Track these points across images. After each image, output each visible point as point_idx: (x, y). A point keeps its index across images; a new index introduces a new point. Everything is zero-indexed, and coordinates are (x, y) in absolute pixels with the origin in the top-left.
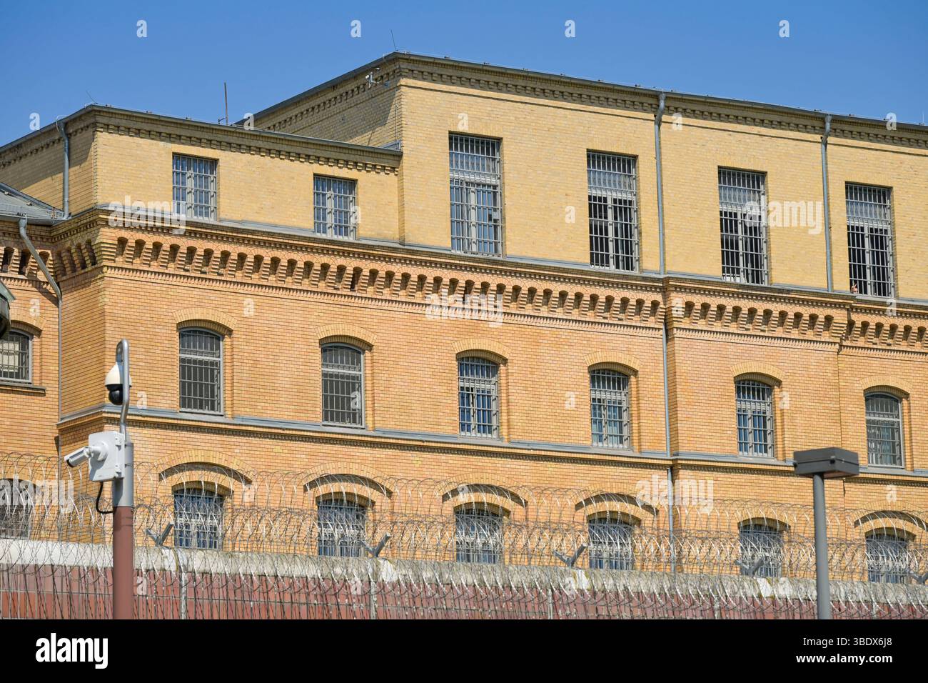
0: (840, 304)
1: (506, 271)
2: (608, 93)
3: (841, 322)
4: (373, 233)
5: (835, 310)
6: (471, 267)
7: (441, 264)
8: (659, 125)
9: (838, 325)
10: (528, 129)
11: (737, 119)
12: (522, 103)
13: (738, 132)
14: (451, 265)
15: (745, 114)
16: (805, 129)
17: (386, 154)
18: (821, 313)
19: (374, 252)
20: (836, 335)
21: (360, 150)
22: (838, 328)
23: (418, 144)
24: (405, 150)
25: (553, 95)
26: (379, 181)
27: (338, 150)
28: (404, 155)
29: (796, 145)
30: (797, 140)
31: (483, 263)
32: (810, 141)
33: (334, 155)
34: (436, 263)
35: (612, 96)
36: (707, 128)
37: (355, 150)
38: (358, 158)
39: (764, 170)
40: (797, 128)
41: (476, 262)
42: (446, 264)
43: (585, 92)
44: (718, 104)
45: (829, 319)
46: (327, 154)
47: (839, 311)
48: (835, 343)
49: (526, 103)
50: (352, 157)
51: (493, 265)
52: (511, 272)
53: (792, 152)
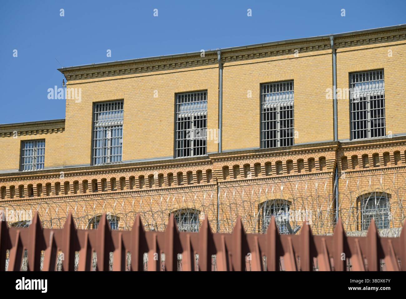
0: (329, 148)
1: (115, 170)
2: (188, 59)
3: (331, 159)
4: (52, 164)
5: (326, 153)
6: (94, 172)
7: (77, 173)
8: (222, 69)
9: (329, 161)
10: (139, 90)
11: (272, 54)
12: (136, 77)
13: (274, 61)
14: (82, 173)
15: (278, 49)
16: (319, 48)
17: (58, 122)
18: (316, 157)
19: (37, 175)
20: (330, 167)
21: (44, 123)
22: (330, 163)
23: (74, 113)
24: (66, 118)
25: (153, 69)
26: (57, 137)
27: (32, 126)
28: (66, 120)
29: (314, 59)
30: (315, 55)
31: (100, 169)
32: (325, 54)
33: (30, 129)
34: (74, 174)
35: (190, 60)
36: (254, 63)
37: (41, 124)
38: (43, 128)
39: (291, 78)
40: (313, 48)
41: (96, 169)
42: (80, 173)
43: (173, 62)
44: (259, 47)
45: (322, 159)
46: (26, 129)
47: (329, 153)
48: (330, 172)
49: (139, 77)
50: (40, 128)
51: (106, 168)
52: (118, 170)
53: (312, 64)
